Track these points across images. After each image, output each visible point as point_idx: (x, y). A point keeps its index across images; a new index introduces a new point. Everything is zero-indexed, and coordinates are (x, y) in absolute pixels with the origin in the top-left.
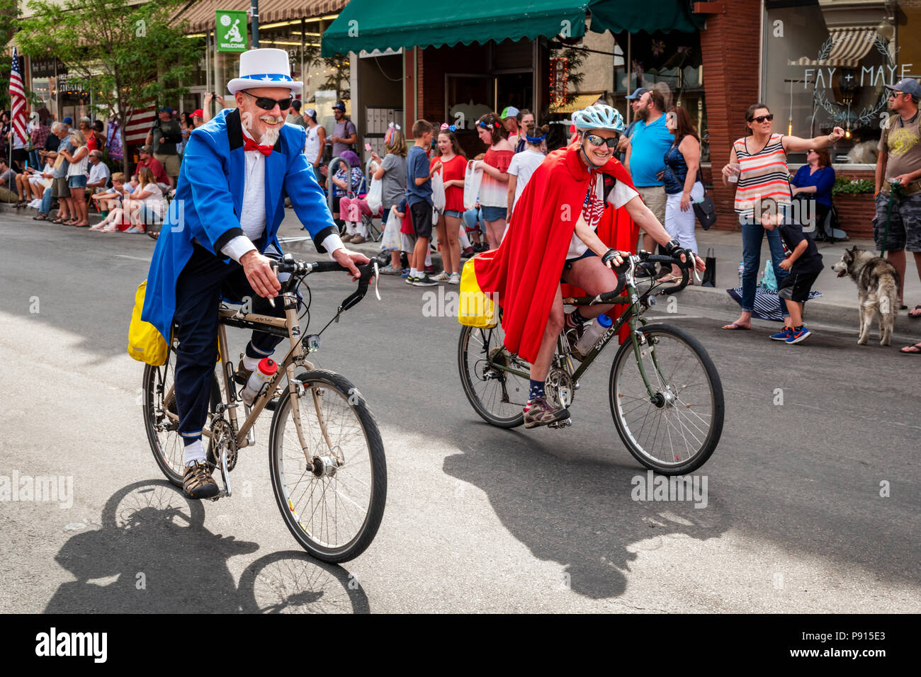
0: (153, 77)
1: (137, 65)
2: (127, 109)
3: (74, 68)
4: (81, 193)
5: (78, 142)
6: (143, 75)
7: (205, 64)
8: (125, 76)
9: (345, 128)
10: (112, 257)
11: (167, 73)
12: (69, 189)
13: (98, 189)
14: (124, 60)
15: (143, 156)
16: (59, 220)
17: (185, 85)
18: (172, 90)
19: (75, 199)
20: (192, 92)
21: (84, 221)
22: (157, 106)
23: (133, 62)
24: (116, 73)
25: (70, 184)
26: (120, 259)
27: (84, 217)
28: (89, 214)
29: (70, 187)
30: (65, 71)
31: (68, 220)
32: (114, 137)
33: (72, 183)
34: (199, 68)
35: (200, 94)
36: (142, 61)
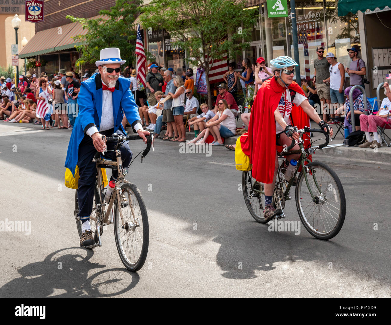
0: (226, 37)
1: (215, 30)
2: (210, 59)
3: (175, 34)
4: (180, 119)
5: (178, 84)
6: (219, 37)
7: (259, 26)
8: (208, 38)
9: (358, 64)
10: (203, 163)
11: (235, 34)
12: (173, 116)
13: (191, 115)
14: (208, 28)
15: (221, 91)
16: (167, 138)
17: (246, 41)
18: (238, 45)
19: (177, 123)
20: (251, 45)
21: (183, 138)
22: (227, 57)
23: (213, 29)
24: (202, 37)
25: (173, 113)
26: (209, 164)
27: (183, 135)
28: (186, 133)
29: (173, 115)
30: (168, 37)
31: (173, 137)
32: (200, 79)
33: (175, 112)
34: (254, 29)
35: (256, 46)
36: (219, 27)
